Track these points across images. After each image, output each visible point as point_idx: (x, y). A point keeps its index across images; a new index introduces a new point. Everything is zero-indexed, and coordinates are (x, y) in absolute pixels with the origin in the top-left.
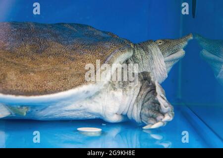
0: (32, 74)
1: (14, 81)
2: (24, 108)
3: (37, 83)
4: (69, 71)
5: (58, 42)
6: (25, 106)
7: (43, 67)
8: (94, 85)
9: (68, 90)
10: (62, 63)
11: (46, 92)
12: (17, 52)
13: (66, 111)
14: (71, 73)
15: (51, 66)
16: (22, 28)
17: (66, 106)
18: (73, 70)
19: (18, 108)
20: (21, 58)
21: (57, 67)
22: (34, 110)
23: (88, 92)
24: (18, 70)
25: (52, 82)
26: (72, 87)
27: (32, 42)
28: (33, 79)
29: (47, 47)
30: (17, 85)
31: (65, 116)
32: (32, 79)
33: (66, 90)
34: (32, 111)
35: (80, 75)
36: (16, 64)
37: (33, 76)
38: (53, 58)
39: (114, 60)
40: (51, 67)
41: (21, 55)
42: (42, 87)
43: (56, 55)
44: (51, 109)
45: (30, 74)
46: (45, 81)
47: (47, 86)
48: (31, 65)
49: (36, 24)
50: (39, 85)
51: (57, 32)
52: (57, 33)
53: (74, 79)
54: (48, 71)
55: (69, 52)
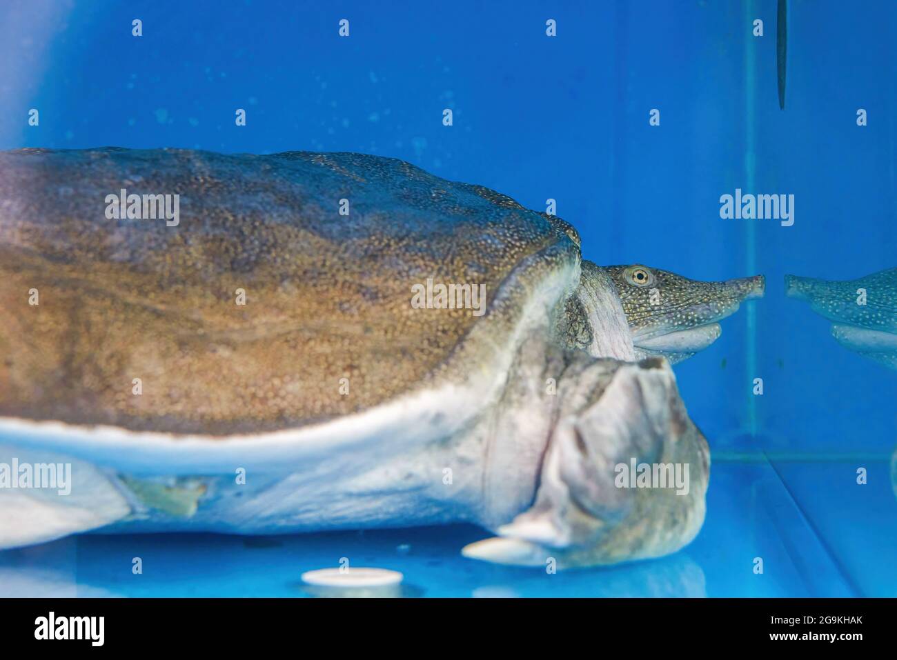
0: (224, 352)
1: (157, 378)
2: (192, 485)
3: (246, 386)
4: (361, 338)
5: (305, 227)
6: (197, 477)
7: (264, 323)
8: (462, 389)
9: (365, 410)
10: (333, 311)
11: (282, 421)
12: (158, 268)
13: (350, 495)
14: (369, 344)
15: (291, 321)
16: (164, 172)
17: (355, 472)
18: (378, 335)
19: (168, 488)
20: (177, 292)
21: (315, 322)
22: (228, 494)
23: (438, 418)
24: (171, 336)
25: (301, 379)
26: (379, 400)
27: (207, 227)
28: (230, 369)
29: (266, 247)
30: (169, 396)
31: (343, 518)
32: (225, 372)
33: (355, 409)
34: (218, 497)
35: (404, 352)
36: (158, 315)
37: (228, 360)
38: (296, 292)
39: (524, 296)
40: (293, 325)
41: (173, 280)
42: (264, 400)
43: (305, 277)
44: (296, 486)
45: (214, 351)
46: (274, 375)
47: (283, 398)
48: (217, 318)
49: (211, 157)
50: (254, 396)
51: (298, 187)
52: (296, 191)
53: (382, 368)
54: (284, 338)
55: (355, 268)
